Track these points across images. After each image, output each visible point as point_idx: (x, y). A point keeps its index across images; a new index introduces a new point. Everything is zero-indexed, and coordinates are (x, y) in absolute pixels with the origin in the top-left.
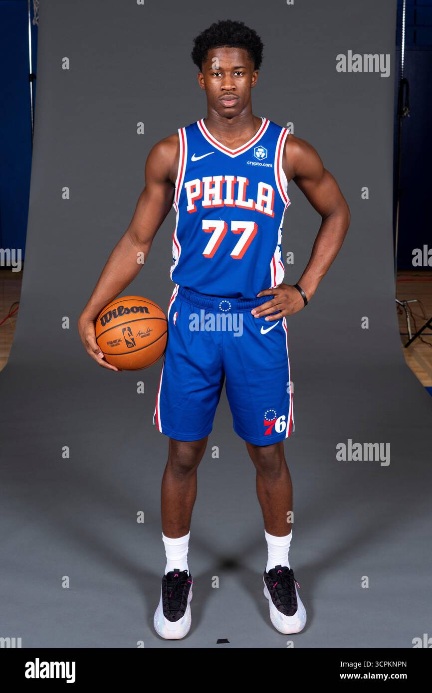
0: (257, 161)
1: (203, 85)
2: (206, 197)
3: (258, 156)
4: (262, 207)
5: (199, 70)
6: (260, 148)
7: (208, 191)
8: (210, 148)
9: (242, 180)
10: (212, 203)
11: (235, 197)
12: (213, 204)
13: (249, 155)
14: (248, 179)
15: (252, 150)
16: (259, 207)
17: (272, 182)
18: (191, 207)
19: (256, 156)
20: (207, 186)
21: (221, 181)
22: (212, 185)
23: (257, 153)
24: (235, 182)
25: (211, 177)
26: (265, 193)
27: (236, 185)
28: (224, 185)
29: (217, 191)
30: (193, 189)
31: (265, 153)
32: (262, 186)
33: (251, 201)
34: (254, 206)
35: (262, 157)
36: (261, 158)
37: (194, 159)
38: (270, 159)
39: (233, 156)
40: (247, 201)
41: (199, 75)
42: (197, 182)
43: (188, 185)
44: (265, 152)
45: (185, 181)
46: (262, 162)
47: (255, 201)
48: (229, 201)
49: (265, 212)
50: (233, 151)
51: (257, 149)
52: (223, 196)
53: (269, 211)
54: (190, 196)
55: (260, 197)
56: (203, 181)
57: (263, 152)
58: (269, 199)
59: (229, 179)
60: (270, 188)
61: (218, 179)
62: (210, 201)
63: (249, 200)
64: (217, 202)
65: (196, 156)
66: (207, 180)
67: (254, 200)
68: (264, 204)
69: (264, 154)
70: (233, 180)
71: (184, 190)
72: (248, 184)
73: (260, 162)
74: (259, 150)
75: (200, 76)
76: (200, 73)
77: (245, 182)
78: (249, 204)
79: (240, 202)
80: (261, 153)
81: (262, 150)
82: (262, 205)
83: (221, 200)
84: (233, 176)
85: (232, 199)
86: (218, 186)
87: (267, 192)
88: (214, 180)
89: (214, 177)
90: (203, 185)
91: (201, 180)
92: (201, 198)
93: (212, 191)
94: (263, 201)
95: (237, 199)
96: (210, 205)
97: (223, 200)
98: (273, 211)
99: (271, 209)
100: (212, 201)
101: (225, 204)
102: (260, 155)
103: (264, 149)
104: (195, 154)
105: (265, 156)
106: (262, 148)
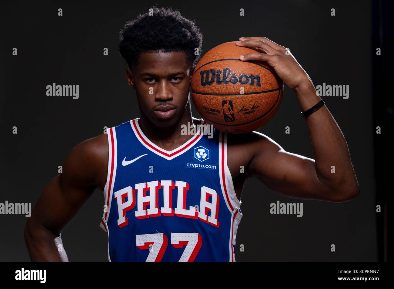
0: (198, 162)
1: (133, 84)
2: (140, 206)
3: (199, 157)
4: (206, 216)
6: (201, 148)
7: (141, 199)
8: (142, 150)
9: (181, 185)
10: (146, 213)
11: (173, 204)
13: (189, 156)
14: (188, 183)
15: (191, 151)
16: (202, 216)
17: (215, 185)
18: (122, 220)
20: (140, 193)
21: (156, 187)
22: (147, 192)
23: (198, 154)
24: (174, 188)
25: (144, 183)
27: (174, 191)
28: (160, 190)
29: (152, 199)
30: (125, 198)
31: (207, 154)
32: (205, 190)
33: (192, 209)
34: (197, 214)
36: (202, 159)
37: (125, 163)
38: (214, 159)
39: (169, 159)
42: (128, 190)
43: (119, 194)
44: (206, 152)
45: (115, 190)
46: (204, 163)
48: (166, 209)
49: (209, 221)
50: (169, 153)
51: (196, 151)
52: (160, 203)
54: (121, 207)
55: (204, 203)
56: (136, 188)
57: (204, 153)
58: (213, 207)
59: (167, 184)
60: (214, 193)
61: (153, 185)
62: (145, 211)
64: (153, 210)
65: (127, 160)
66: (139, 187)
67: (196, 207)
68: (208, 212)
69: (205, 155)
70: (171, 185)
71: (114, 200)
72: (188, 189)
73: (201, 163)
74: (199, 150)
76: (129, 70)
77: (185, 186)
78: (191, 212)
79: (180, 210)
80: (202, 153)
81: (204, 151)
82: (205, 214)
83: (157, 209)
84: (171, 181)
85: (170, 207)
86: (153, 192)
87: (212, 197)
88: (148, 187)
89: (148, 182)
90: (135, 192)
91: (134, 187)
92: (134, 206)
93: (146, 199)
94: (206, 208)
95: (176, 207)
96: (144, 215)
97: (160, 209)
98: (218, 220)
99: (216, 218)
100: (147, 210)
101: (161, 214)
102: (202, 156)
103: (205, 150)
104: (126, 157)
105: (207, 157)
106: (203, 149)
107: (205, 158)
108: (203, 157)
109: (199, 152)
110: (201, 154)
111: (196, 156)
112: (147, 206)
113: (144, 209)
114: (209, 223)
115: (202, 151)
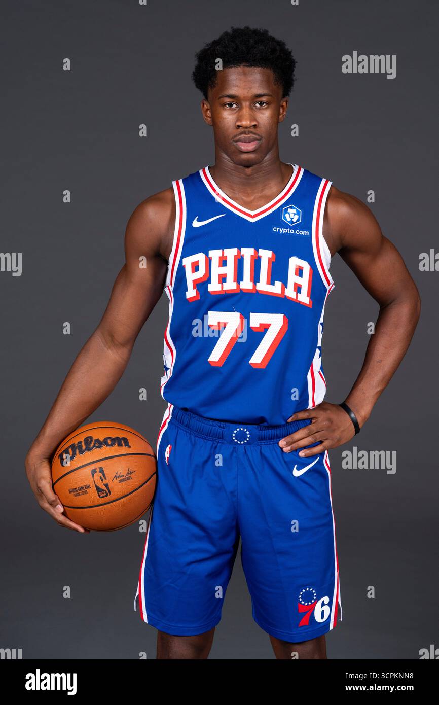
0: (287, 226)
1: (210, 119)
2: (215, 278)
3: (289, 220)
4: (295, 293)
5: (204, 98)
6: (291, 208)
7: (216, 271)
8: (220, 209)
9: (266, 255)
10: (222, 287)
11: (255, 278)
12: (224, 289)
13: (276, 218)
14: (274, 252)
15: (279, 210)
16: (290, 293)
17: (307, 255)
18: (191, 293)
19: (287, 220)
21: (235, 256)
22: (223, 262)
23: (287, 215)
24: (256, 257)
25: (221, 250)
26: (299, 272)
27: (256, 261)
28: (239, 261)
29: (229, 270)
30: (195, 267)
31: (299, 215)
32: (294, 262)
33: (278, 284)
34: (283, 291)
35: (294, 220)
36: (292, 222)
37: (196, 224)
38: (306, 223)
39: (253, 220)
40: (273, 284)
41: (203, 104)
42: (200, 257)
43: (188, 262)
44: (298, 213)
45: (183, 256)
46: (294, 228)
47: (285, 285)
48: (247, 284)
49: (299, 299)
50: (253, 213)
51: (286, 211)
52: (239, 277)
53: (304, 298)
54: (190, 277)
55: (292, 278)
56: (209, 256)
57: (295, 214)
58: (304, 282)
59: (248, 253)
60: (305, 265)
61: (231, 253)
62: (220, 284)
63: (276, 282)
64: (230, 285)
65: (198, 220)
66: (215, 254)
67: (283, 283)
68: (298, 289)
69: (296, 217)
70: (253, 254)
72: (274, 260)
73: (291, 228)
74: (289, 210)
75: (205, 106)
76: (205, 102)
77: (271, 256)
78: (277, 288)
79: (263, 286)
80: (292, 215)
81: (295, 211)
82: (294, 290)
83: (235, 283)
84: (253, 249)
85: (251, 281)
86: (231, 262)
87: (302, 270)
88: (225, 255)
89: (225, 250)
90: (209, 261)
91: (207, 254)
92: (207, 280)
93: (223, 270)
94: (295, 284)
95: (259, 282)
96: (220, 289)
97: (238, 283)
98: (310, 298)
99: (308, 296)
100: (222, 284)
101: (241, 289)
102: (292, 219)
103: (297, 210)
104: (197, 217)
105: (298, 220)
106: (295, 209)
107: (296, 222)
108: (293, 220)
109: (289, 213)
110: (292, 216)
111: (285, 218)
112: (223, 279)
113: (219, 283)
114: (299, 301)
115: (292, 211)
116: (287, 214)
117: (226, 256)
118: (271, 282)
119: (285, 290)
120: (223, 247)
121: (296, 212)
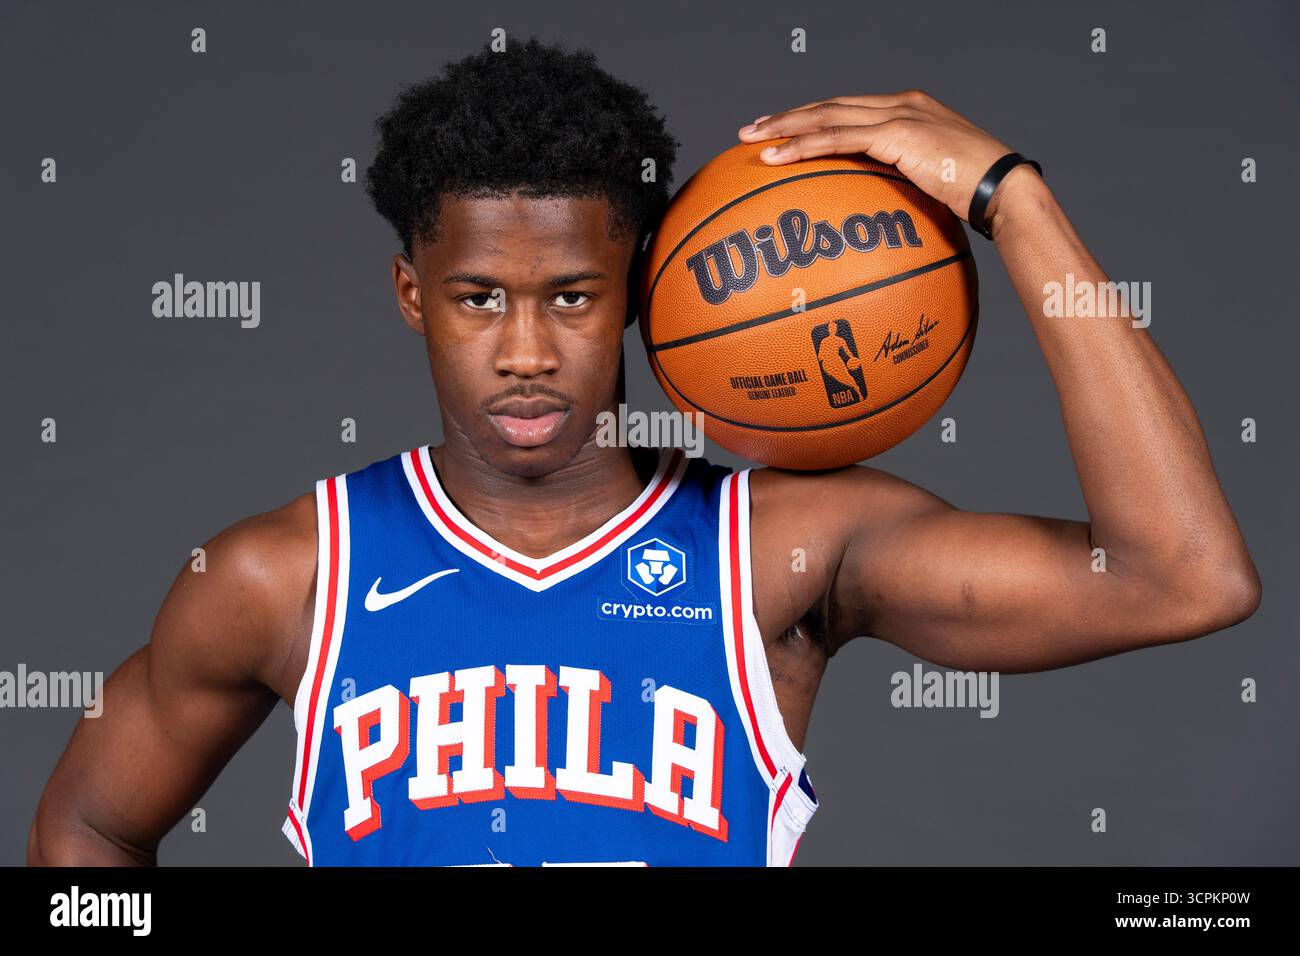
0: (643, 598)
1: (418, 315)
2: (427, 759)
3: (648, 580)
4: (675, 797)
5: (399, 246)
6: (653, 546)
7: (432, 736)
8: (440, 553)
9: (581, 683)
10: (450, 785)
11: (553, 755)
12: (456, 790)
13: (610, 576)
14: (607, 673)
15: (618, 555)
16: (660, 795)
17: (707, 680)
18: (358, 811)
19: (642, 582)
20: (429, 712)
21: (488, 689)
22: (452, 710)
23: (641, 568)
24: (552, 693)
25: (445, 675)
26: (686, 731)
27: (554, 705)
28: (501, 705)
29: (471, 732)
30: (370, 730)
31: (677, 565)
32: (668, 701)
33: (623, 771)
34: (638, 790)
35: (665, 580)
36: (659, 586)
37: (376, 601)
38: (701, 583)
39: (538, 586)
40: (606, 770)
41: (399, 270)
42: (385, 700)
43: (348, 716)
44: (674, 560)
46: (667, 601)
47: (644, 772)
48: (526, 774)
49: (688, 815)
50: (539, 565)
51: (638, 556)
52: (501, 752)
53: (702, 811)
54: (357, 761)
55: (666, 751)
56: (413, 693)
57: (665, 564)
58: (701, 761)
59: (527, 679)
60: (702, 710)
61: (475, 682)
62: (444, 777)
63: (616, 765)
64: (475, 777)
65: (382, 590)
66: (428, 688)
67: (637, 766)
68: (683, 783)
69: (671, 571)
70: (542, 682)
71: (332, 736)
72: (608, 699)
73: (655, 602)
74: (648, 554)
75: (404, 276)
76: (403, 264)
77: (596, 687)
78: (619, 782)
79: (577, 777)
80: (658, 566)
81: (664, 556)
82: (673, 789)
83: (490, 772)
84: (543, 667)
85: (538, 764)
86: (475, 709)
87: (694, 726)
88: (457, 688)
89: (457, 673)
90: (410, 710)
91: (404, 689)
92: (405, 765)
93: (451, 734)
94: (675, 768)
95: (563, 766)
96: (444, 792)
97: (500, 772)
98: (721, 812)
99: (713, 804)
100: (450, 776)
101: (506, 789)
102: (657, 576)
103: (671, 553)
104: (380, 579)
105: (677, 578)
106: (665, 548)
107: (671, 584)
108: (661, 579)
109: (647, 562)
110: (656, 568)
111: (636, 575)
112: (451, 760)
113: (440, 772)
114: (690, 822)
115: (657, 556)
116: (642, 564)
117: (463, 691)
118: (601, 764)
119: (643, 787)
120: (451, 666)
121: (668, 559)
